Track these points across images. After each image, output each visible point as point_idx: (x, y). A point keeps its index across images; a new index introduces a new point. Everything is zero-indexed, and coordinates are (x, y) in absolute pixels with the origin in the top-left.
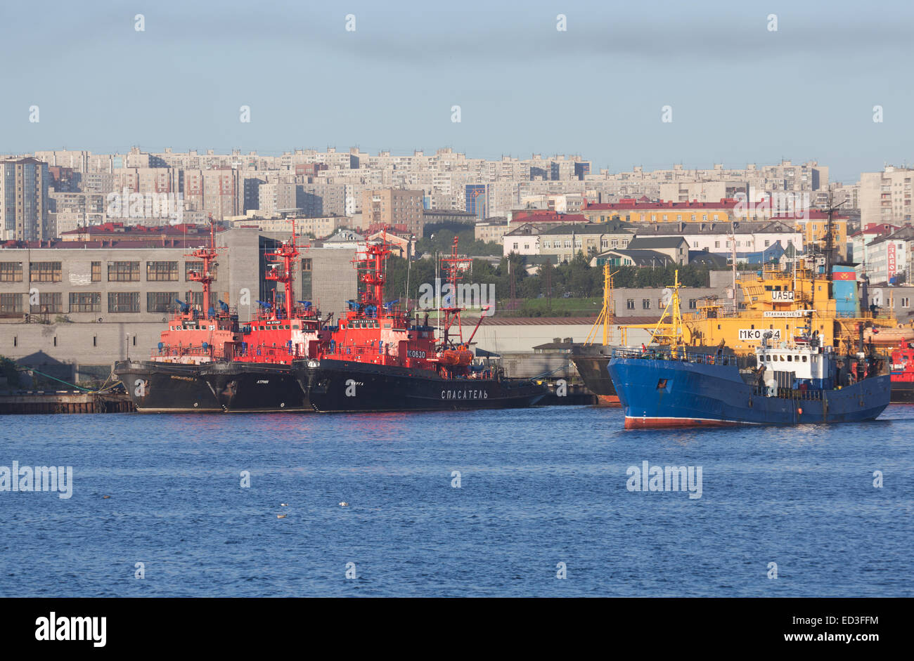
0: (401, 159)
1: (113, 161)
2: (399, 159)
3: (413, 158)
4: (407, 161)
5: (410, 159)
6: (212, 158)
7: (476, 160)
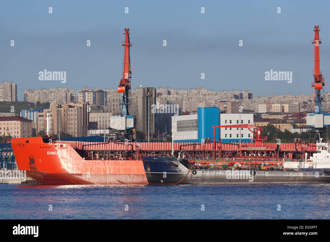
0: (187, 92)
1: (76, 92)
2: (186, 92)
3: (191, 91)
4: (189, 92)
5: (190, 92)
6: (115, 91)
7: (215, 92)
